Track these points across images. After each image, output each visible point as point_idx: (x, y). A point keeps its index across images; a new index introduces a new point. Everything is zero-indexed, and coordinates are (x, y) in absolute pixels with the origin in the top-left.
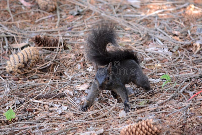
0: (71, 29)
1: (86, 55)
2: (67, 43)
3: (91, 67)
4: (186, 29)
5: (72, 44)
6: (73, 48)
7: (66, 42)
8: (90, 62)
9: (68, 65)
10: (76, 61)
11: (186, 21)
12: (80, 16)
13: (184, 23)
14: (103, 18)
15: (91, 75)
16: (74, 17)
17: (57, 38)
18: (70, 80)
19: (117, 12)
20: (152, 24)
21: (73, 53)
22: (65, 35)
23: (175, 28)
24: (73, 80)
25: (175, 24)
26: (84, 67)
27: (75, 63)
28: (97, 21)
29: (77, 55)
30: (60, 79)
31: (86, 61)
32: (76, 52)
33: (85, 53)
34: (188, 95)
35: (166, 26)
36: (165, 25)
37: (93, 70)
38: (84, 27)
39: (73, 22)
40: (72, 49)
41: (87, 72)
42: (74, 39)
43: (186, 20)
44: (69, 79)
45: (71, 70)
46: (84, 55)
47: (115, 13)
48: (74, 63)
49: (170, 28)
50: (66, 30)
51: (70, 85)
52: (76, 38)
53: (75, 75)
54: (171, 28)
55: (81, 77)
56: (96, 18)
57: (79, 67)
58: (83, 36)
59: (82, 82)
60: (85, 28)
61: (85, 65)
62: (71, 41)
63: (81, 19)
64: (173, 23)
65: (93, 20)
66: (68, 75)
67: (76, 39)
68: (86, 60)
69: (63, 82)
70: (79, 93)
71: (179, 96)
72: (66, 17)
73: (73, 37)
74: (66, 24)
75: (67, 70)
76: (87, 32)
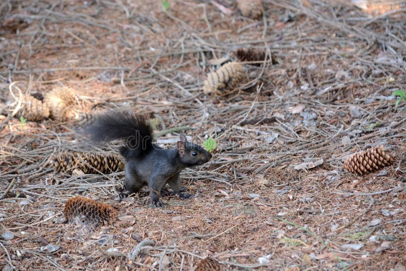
1: (299, 69)
2: (276, 57)
3: (306, 84)
5: (282, 57)
6: (283, 62)
7: (275, 55)
8: (305, 79)
9: (278, 82)
10: (287, 78)
12: (291, 22)
14: (319, 24)
15: (306, 93)
16: (285, 24)
17: (263, 50)
18: (281, 102)
19: (338, 16)
20: (382, 28)
21: (284, 68)
22: (274, 47)
24: (284, 101)
27: (286, 81)
28: (313, 28)
29: (288, 71)
30: (269, 101)
32: (287, 67)
35: (400, 30)
37: (308, 88)
39: (284, 30)
40: (283, 64)
41: (302, 90)
42: (285, 51)
44: (280, 100)
45: (281, 89)
46: (297, 71)
47: (335, 16)
50: (274, 41)
51: (281, 107)
52: (287, 49)
53: (286, 95)
56: (311, 23)
58: (295, 47)
59: (295, 103)
60: (298, 37)
61: (299, 83)
62: (280, 53)
63: (293, 26)
65: (308, 27)
66: (278, 96)
67: (288, 51)
68: (300, 76)
69: (272, 104)
70: (292, 117)
72: (275, 24)
73: (283, 49)
74: (275, 33)
75: (277, 89)
76: (300, 42)
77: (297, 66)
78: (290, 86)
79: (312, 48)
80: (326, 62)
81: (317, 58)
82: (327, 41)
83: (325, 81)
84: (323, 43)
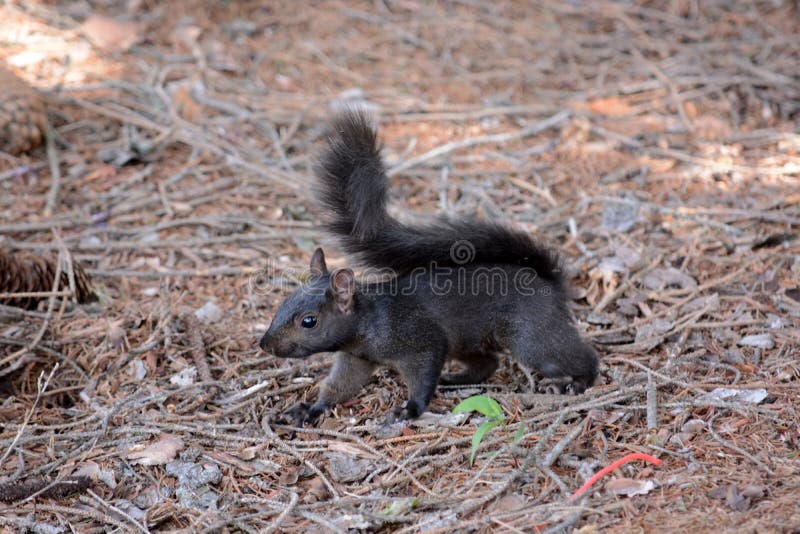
0: (105, 221)
1: (166, 321)
2: (89, 278)
3: (186, 370)
4: (562, 215)
5: (111, 280)
6: (114, 297)
7: (87, 271)
8: (184, 351)
9: (95, 362)
10: (126, 349)
11: (561, 184)
12: (140, 166)
13: (554, 190)
14: (231, 174)
15: (186, 401)
16: (118, 172)
17: (48, 256)
18: (104, 426)
19: (290, 151)
20: (426, 194)
21: (115, 315)
22: (83, 246)
23: (516, 212)
24: (114, 425)
25: (519, 196)
26: (161, 369)
27: (123, 357)
28: (210, 187)
29: (129, 325)
30: (65, 423)
31: (165, 347)
32: (126, 314)
33: (162, 315)
34: (574, 476)
35: (482, 203)
36: (478, 200)
37: (194, 382)
38: (160, 211)
39: (115, 191)
40: (112, 301)
41: (173, 389)
42: (119, 261)
43: (562, 177)
44: (101, 422)
45: (107, 383)
46: (160, 324)
47: (281, 153)
48: (119, 354)
49: (497, 210)
50: (85, 226)
51: (105, 444)
52: (125, 254)
53: (122, 404)
54: (503, 210)
55: (148, 409)
56: (205, 173)
57: (139, 371)
58: (155, 248)
59: (150, 431)
60: (162, 216)
61: (165, 363)
62: (105, 265)
63: (145, 179)
64: (512, 191)
65: (194, 184)
66: (95, 406)
67: (128, 260)
68: (167, 341)
69: (73, 435)
70: (140, 478)
71: (536, 480)
72: (86, 172)
73: (113, 253)
74: (87, 201)
75: (92, 382)
76: (169, 230)
77: (160, 310)
78: (134, 375)
79: (207, 252)
80: (252, 299)
81: (224, 285)
82: (257, 232)
83: (248, 362)
84: (242, 237)
